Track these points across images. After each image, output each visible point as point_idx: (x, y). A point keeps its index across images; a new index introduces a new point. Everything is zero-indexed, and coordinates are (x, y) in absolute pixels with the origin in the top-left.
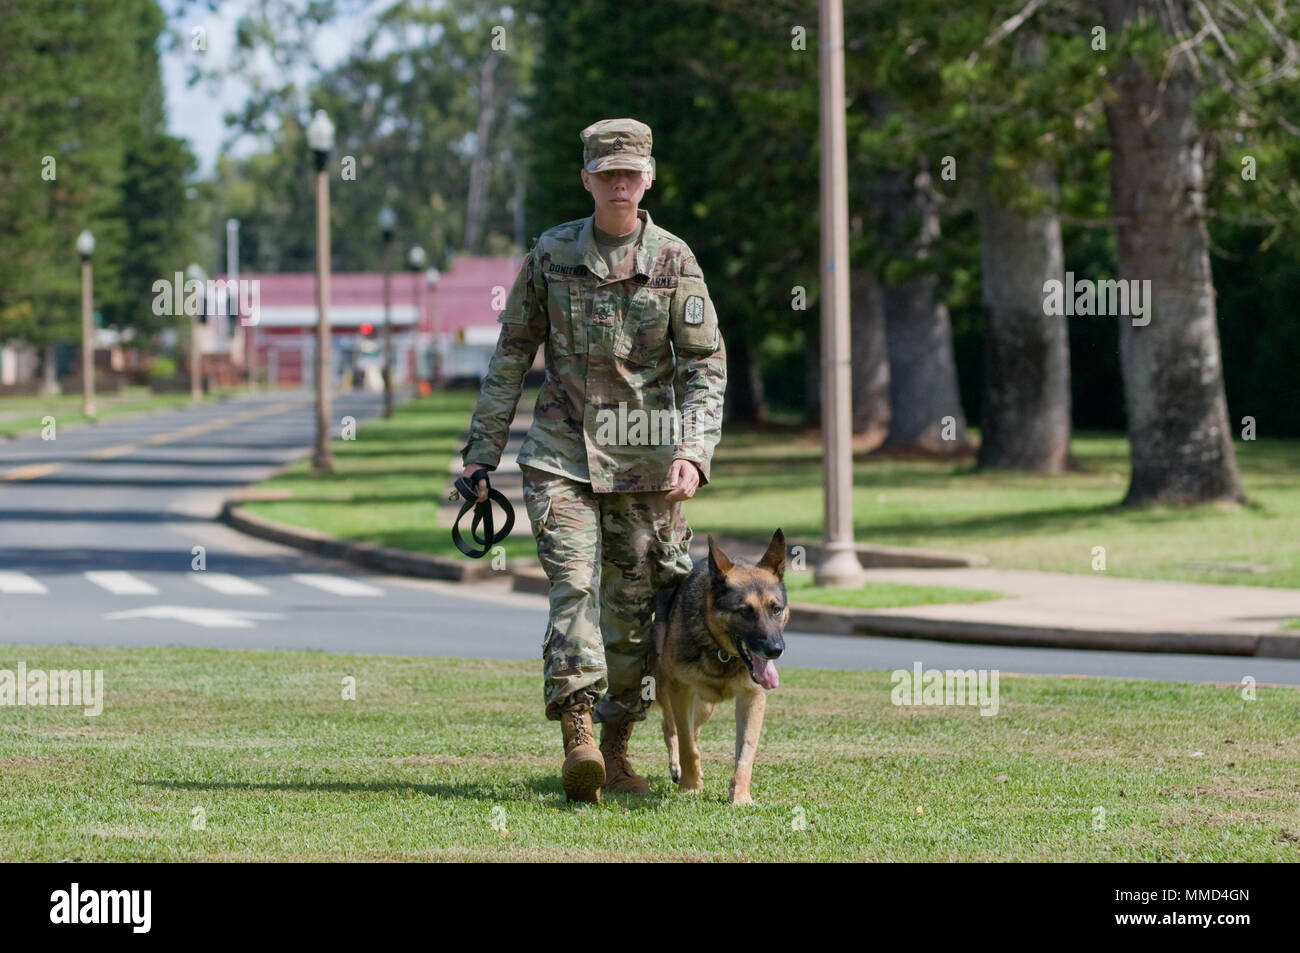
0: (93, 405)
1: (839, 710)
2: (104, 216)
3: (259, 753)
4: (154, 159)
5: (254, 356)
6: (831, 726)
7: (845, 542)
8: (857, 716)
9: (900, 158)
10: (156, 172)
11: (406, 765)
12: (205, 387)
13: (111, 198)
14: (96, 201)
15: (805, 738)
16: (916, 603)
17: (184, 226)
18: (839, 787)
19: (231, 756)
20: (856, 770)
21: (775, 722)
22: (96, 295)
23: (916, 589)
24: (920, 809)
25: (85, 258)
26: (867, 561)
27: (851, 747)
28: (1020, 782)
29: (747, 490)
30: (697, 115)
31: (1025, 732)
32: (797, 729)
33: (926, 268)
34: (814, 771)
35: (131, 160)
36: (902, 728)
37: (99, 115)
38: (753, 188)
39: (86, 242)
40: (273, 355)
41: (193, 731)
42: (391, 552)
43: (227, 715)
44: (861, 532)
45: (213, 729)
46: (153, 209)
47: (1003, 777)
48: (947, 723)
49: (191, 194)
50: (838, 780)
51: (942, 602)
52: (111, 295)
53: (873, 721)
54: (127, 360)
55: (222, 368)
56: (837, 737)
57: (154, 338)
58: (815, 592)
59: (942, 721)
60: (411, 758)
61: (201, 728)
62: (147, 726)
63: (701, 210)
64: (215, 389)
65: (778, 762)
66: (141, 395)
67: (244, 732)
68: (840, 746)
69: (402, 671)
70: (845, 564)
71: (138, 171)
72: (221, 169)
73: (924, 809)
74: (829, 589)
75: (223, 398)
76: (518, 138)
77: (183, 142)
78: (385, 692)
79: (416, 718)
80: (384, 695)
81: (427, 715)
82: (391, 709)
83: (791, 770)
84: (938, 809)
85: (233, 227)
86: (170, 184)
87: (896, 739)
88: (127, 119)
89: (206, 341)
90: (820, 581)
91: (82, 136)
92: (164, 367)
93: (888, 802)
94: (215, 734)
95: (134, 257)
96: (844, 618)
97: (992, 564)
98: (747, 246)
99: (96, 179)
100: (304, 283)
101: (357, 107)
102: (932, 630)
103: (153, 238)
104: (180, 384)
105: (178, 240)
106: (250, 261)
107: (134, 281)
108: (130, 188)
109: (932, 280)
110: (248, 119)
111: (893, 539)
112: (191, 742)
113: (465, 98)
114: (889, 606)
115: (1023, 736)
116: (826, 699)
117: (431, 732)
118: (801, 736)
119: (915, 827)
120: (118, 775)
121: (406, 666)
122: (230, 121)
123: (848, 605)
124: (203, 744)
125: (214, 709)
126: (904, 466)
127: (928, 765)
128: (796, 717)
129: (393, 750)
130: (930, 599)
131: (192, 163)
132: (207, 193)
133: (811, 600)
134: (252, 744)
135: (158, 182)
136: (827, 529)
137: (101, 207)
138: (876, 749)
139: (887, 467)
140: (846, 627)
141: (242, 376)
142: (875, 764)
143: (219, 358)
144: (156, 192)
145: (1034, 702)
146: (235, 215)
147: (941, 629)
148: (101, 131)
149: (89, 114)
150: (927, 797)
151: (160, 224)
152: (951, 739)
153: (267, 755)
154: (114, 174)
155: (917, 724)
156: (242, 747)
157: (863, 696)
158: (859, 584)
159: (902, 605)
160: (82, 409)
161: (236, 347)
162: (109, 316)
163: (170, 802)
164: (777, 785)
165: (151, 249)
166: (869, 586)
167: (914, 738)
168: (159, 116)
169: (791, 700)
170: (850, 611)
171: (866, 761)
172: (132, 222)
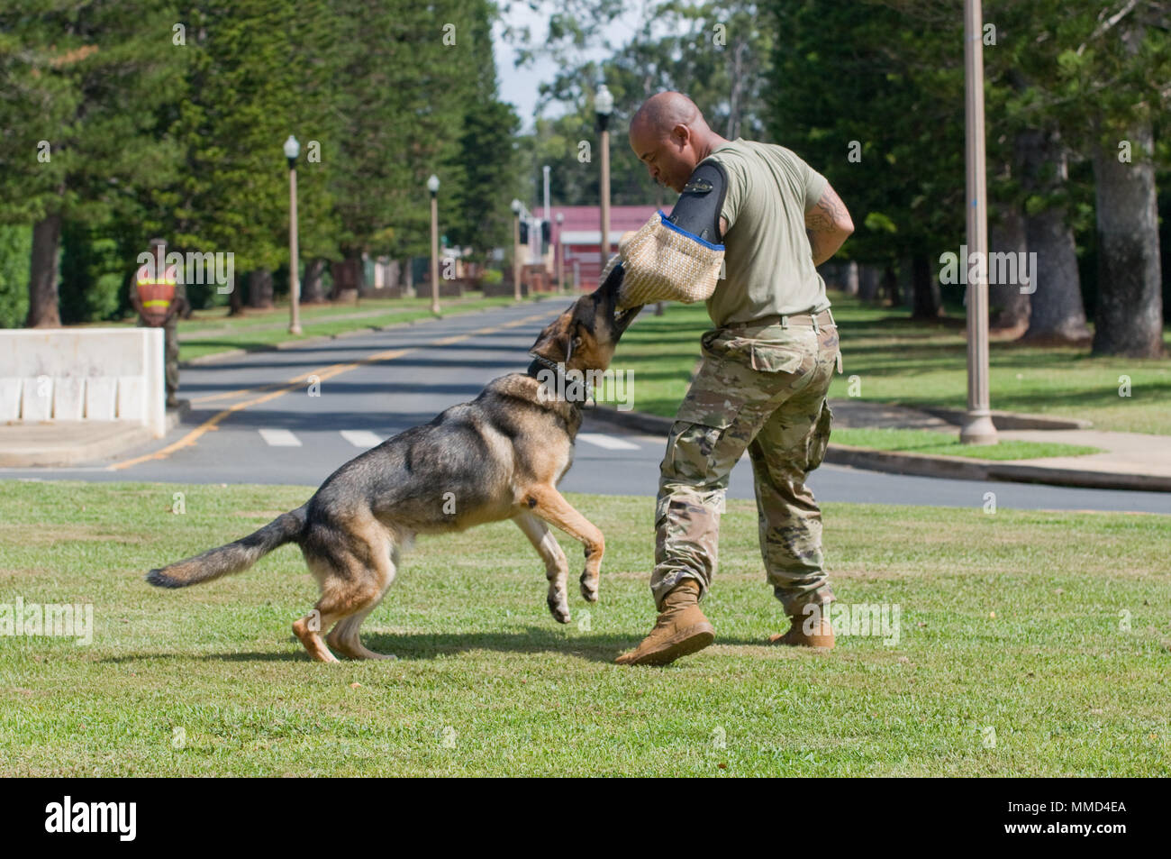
0: (439, 305)
1: (950, 539)
2: (448, 163)
3: (510, 570)
4: (488, 120)
5: (561, 267)
6: (942, 550)
7: (984, 410)
8: (962, 544)
9: (1036, 120)
10: (491, 129)
11: (618, 579)
12: (524, 292)
13: (453, 149)
14: (442, 152)
15: (920, 560)
16: (1035, 457)
17: (510, 170)
18: (937, 597)
19: (489, 572)
20: (953, 584)
21: (900, 547)
22: (440, 223)
23: (1037, 445)
24: (992, 614)
25: (433, 194)
26: (1000, 424)
27: (953, 566)
28: (1072, 593)
29: (924, 370)
30: (887, 85)
31: (1085, 556)
32: (916, 553)
33: (1057, 203)
34: (922, 585)
35: (469, 121)
36: (995, 553)
37: (445, 88)
38: (930, 143)
39: (433, 183)
40: (576, 266)
41: (465, 553)
42: (646, 416)
43: (493, 541)
44: (996, 402)
45: (480, 552)
46: (487, 158)
47: (1059, 590)
48: (1029, 549)
49: (515, 146)
50: (938, 592)
51: (1055, 456)
52: (455, 221)
53: (974, 547)
54: (466, 271)
55: (539, 276)
56: (943, 559)
57: (488, 255)
58: (961, 448)
59: (1025, 548)
60: (623, 574)
61: (471, 551)
62: (432, 549)
63: (891, 159)
64: (532, 294)
65: (896, 579)
66: (477, 296)
67: (502, 555)
68: (945, 566)
69: (630, 508)
70: (984, 428)
71: (476, 129)
72: (539, 127)
73: (997, 614)
74: (972, 445)
75: (538, 299)
76: (762, 106)
77: (510, 106)
78: (614, 524)
79: (632, 545)
80: (612, 527)
81: (641, 542)
82: (615, 536)
83: (904, 584)
84: (1007, 614)
85: (547, 170)
86: (499, 139)
87: (987, 560)
88: (466, 90)
89: (527, 255)
90: (965, 439)
91: (431, 103)
92: (495, 276)
93: (971, 609)
94: (481, 556)
95: (472, 194)
96: (982, 467)
97: (1097, 426)
98: (926, 186)
99: (443, 136)
100: (592, 212)
101: (641, 80)
102: (1046, 476)
103: (486, 179)
104: (506, 289)
105: (506, 181)
106: (559, 195)
107: (472, 212)
108: (468, 142)
109: (1062, 211)
110: (557, 89)
111: (1025, 408)
112: (462, 562)
113: (722, 74)
114: (1015, 458)
115: (1082, 559)
116: (942, 530)
117: (642, 555)
118: (917, 558)
119: (987, 627)
120: (402, 587)
121: (634, 504)
122: (544, 90)
123: (984, 458)
124: (470, 563)
125: (484, 537)
126: (1039, 351)
127: (1008, 580)
128: (916, 544)
129: (610, 568)
130: (1046, 453)
131: (516, 122)
132: (528, 144)
133: (958, 454)
134: (506, 563)
135: (490, 137)
136: (970, 400)
137: (447, 157)
138: (971, 568)
139: (1028, 352)
140: (983, 474)
141: (552, 282)
142: (968, 580)
143: (537, 269)
144: (489, 144)
145: (1098, 532)
146: (546, 162)
147: (1056, 476)
148: (447, 99)
149: (437, 86)
150: (999, 605)
151: (493, 169)
152: (1029, 561)
153: (516, 572)
154: (456, 132)
155: (1006, 550)
156: (499, 566)
157: (970, 528)
158: (995, 442)
159: (1024, 458)
160: (431, 308)
161: (549, 259)
162: (453, 238)
163: (434, 608)
164: (892, 595)
165: (485, 187)
166: (1001, 443)
167: (1001, 560)
168: (492, 87)
169: (916, 531)
170: (986, 462)
171: (962, 578)
172: (471, 167)
